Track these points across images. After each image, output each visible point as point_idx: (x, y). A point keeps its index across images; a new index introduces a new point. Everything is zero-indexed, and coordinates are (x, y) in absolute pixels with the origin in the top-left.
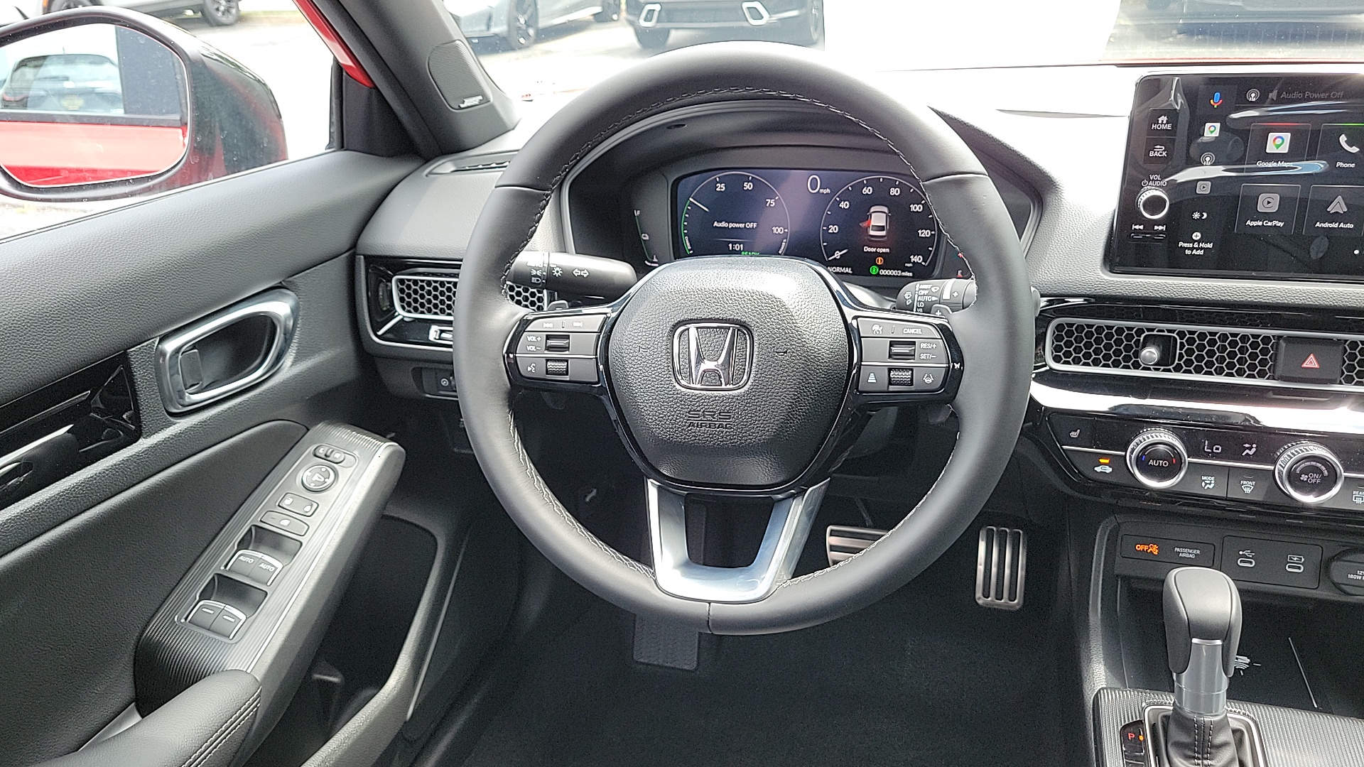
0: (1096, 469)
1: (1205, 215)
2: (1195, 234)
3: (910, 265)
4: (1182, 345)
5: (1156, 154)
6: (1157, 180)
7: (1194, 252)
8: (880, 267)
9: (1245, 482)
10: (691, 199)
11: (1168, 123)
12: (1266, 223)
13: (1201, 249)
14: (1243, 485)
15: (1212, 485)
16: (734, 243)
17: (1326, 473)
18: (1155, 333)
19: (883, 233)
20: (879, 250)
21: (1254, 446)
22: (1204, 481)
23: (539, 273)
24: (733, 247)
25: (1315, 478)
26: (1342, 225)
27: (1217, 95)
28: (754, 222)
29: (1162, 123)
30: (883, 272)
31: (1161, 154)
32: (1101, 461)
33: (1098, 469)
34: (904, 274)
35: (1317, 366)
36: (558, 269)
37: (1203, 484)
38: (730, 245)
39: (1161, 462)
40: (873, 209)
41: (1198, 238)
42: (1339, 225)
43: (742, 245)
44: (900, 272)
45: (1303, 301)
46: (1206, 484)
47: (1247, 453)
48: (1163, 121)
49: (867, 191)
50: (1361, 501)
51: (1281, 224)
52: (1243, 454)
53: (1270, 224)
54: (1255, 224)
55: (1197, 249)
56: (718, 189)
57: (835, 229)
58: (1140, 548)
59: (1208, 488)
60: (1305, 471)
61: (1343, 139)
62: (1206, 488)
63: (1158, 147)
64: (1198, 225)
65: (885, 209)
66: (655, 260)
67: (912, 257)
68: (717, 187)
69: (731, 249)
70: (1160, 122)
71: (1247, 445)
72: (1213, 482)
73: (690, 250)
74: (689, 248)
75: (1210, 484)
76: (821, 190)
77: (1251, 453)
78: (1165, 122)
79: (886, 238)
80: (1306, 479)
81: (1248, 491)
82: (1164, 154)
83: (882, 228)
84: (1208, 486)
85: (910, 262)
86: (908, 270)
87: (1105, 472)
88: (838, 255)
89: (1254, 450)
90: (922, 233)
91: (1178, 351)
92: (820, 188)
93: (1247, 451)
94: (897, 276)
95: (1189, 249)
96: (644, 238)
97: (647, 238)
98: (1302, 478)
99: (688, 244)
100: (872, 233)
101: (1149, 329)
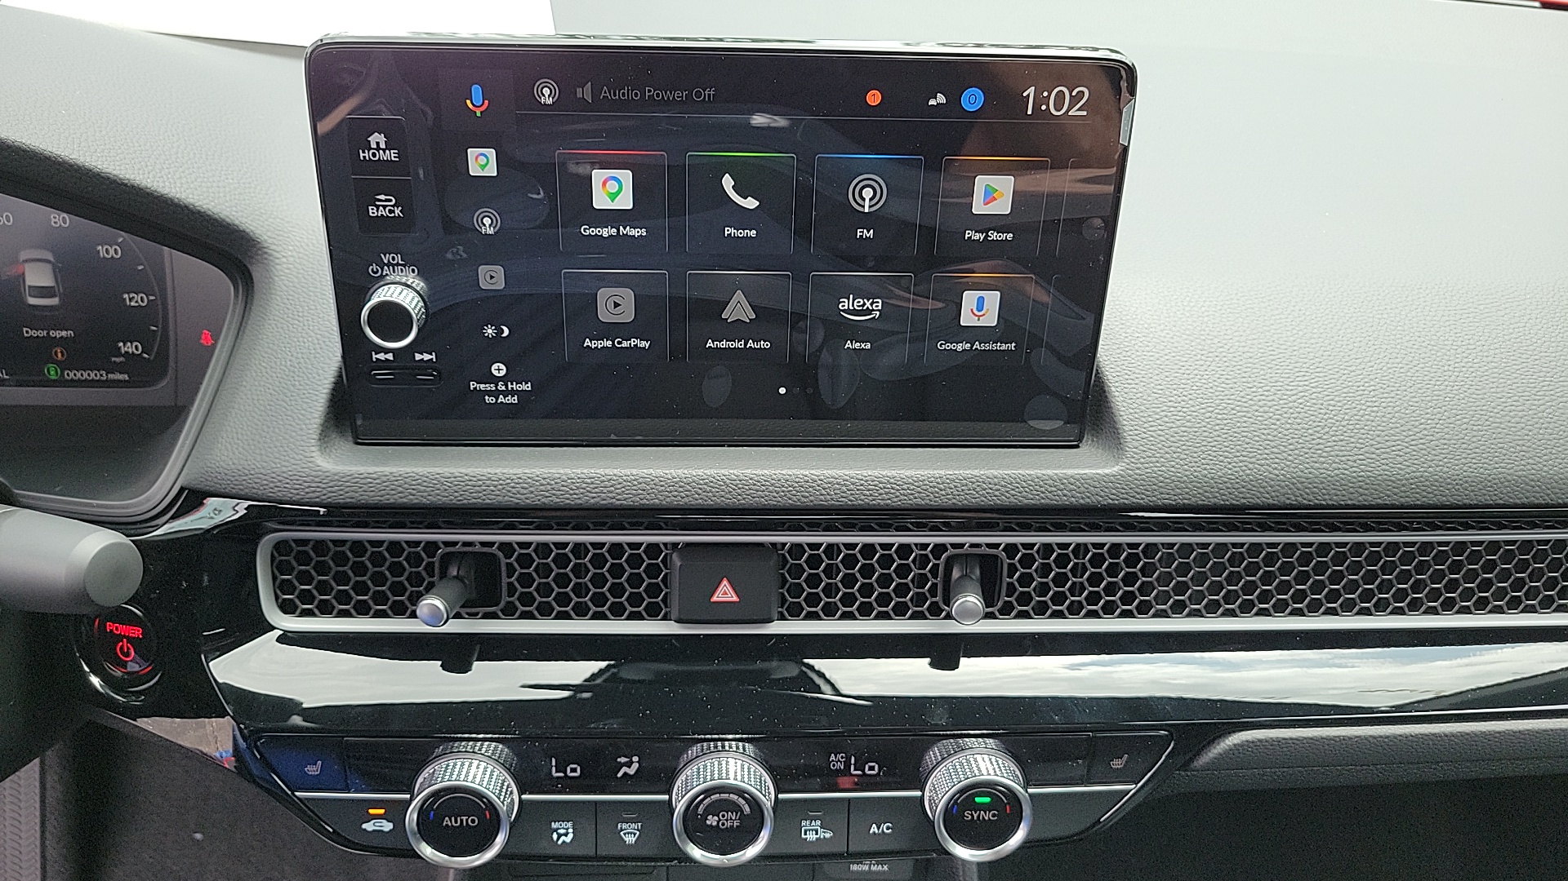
0: (364, 826)
1: (506, 332)
2: (502, 366)
3: (121, 359)
4: (511, 569)
5: (381, 211)
6: (398, 264)
7: (501, 399)
8: (63, 366)
9: (624, 826)
11: (389, 147)
12: (619, 343)
13: (513, 393)
14: (622, 830)
15: (571, 836)
17: (747, 809)
18: (459, 548)
19: (55, 301)
20: (53, 333)
21: (636, 759)
22: (556, 830)
25: (731, 820)
26: (750, 344)
27: (477, 91)
29: (378, 148)
30: (70, 375)
31: (391, 212)
32: (371, 811)
33: (369, 826)
34: (112, 376)
35: (735, 598)
37: (555, 836)
39: (464, 818)
40: (24, 256)
41: (503, 373)
42: (746, 344)
44: (103, 373)
45: (686, 499)
46: (559, 836)
47: (625, 774)
48: (378, 143)
49: (4, 220)
50: (815, 836)
51: (644, 344)
52: (619, 775)
53: (625, 344)
54: (600, 344)
55: (506, 394)
59: (564, 842)
60: (713, 809)
61: (728, 182)
62: (560, 842)
63: (382, 197)
64: (495, 349)
65: (48, 256)
67: (120, 344)
70: (374, 145)
71: (623, 760)
72: (571, 830)
75: (566, 835)
77: (632, 771)
78: (383, 146)
79: (62, 310)
80: (715, 824)
81: (630, 839)
82: (397, 211)
83: (48, 292)
84: (563, 838)
85: (120, 355)
86: (119, 368)
87: (382, 831)
89: (635, 766)
90: (130, 300)
91: (504, 581)
93: (624, 769)
94: (101, 381)
95: (490, 393)
98: (708, 822)
100: (32, 301)
101: (447, 544)
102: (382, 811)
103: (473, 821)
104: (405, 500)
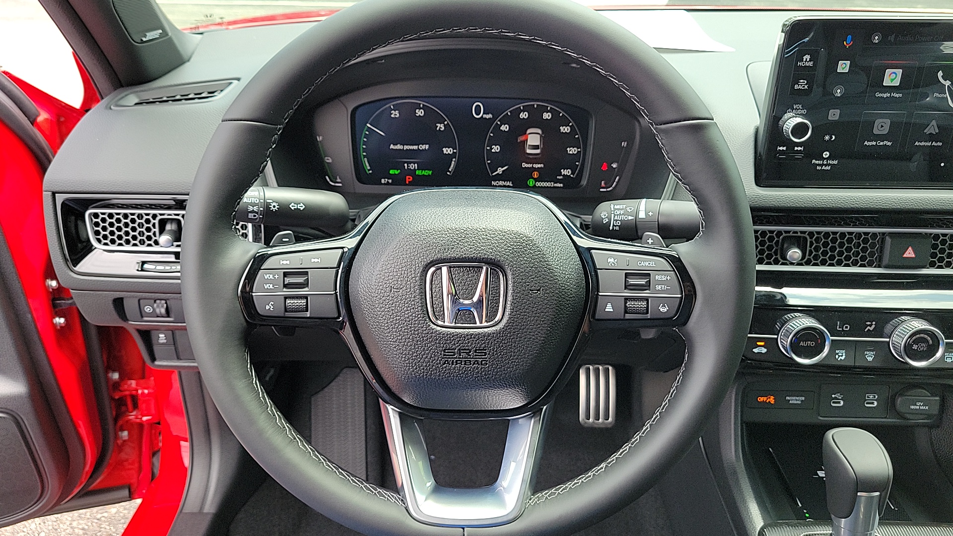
0: (754, 350)
1: (834, 137)
2: (825, 153)
3: (561, 177)
4: (811, 244)
5: (800, 87)
6: (799, 109)
7: (824, 168)
8: (536, 180)
9: (868, 353)
10: (368, 125)
11: (810, 61)
12: (879, 143)
13: (829, 165)
14: (866, 355)
15: (844, 357)
16: (408, 163)
17: (931, 342)
18: (791, 234)
19: (538, 151)
20: (535, 166)
21: (874, 323)
22: (837, 354)
23: (255, 209)
24: (408, 166)
25: (923, 347)
26: (934, 143)
27: (849, 37)
28: (426, 144)
29: (806, 61)
30: (538, 184)
31: (803, 87)
32: (758, 343)
33: (755, 350)
34: (556, 185)
35: (913, 256)
36: (274, 204)
37: (837, 356)
38: (406, 165)
39: (809, 342)
40: (529, 131)
41: (827, 156)
42: (932, 143)
43: (416, 165)
44: (552, 183)
45: (911, 206)
46: (839, 356)
47: (869, 330)
48: (806, 59)
49: (524, 116)
50: (951, 360)
51: (889, 144)
52: (866, 330)
53: (881, 144)
54: (870, 143)
55: (826, 165)
56: (392, 116)
57: (498, 149)
58: (761, 399)
59: (841, 359)
60: (916, 342)
61: (940, 74)
62: (839, 359)
63: (802, 81)
64: (828, 146)
65: (540, 131)
66: (339, 180)
67: (562, 170)
68: (391, 114)
69: (406, 168)
70: (804, 60)
71: (868, 323)
72: (844, 354)
73: (369, 170)
74: (369, 168)
75: (842, 356)
76: (485, 116)
77: (871, 329)
78: (808, 60)
79: (540, 156)
80: (916, 348)
81: (870, 359)
82: (806, 87)
83: (536, 147)
84: (840, 357)
85: (561, 175)
86: (559, 181)
87: (761, 353)
88: (500, 170)
89: (873, 326)
90: (570, 150)
91: (808, 248)
92: (484, 113)
93: (868, 327)
94: (550, 187)
95: (819, 165)
96: (328, 161)
97: (330, 161)
98: (913, 348)
99: (367, 164)
100: (529, 151)
101: (786, 232)
102: (762, 344)
103: (813, 344)
104: (794, 205)
